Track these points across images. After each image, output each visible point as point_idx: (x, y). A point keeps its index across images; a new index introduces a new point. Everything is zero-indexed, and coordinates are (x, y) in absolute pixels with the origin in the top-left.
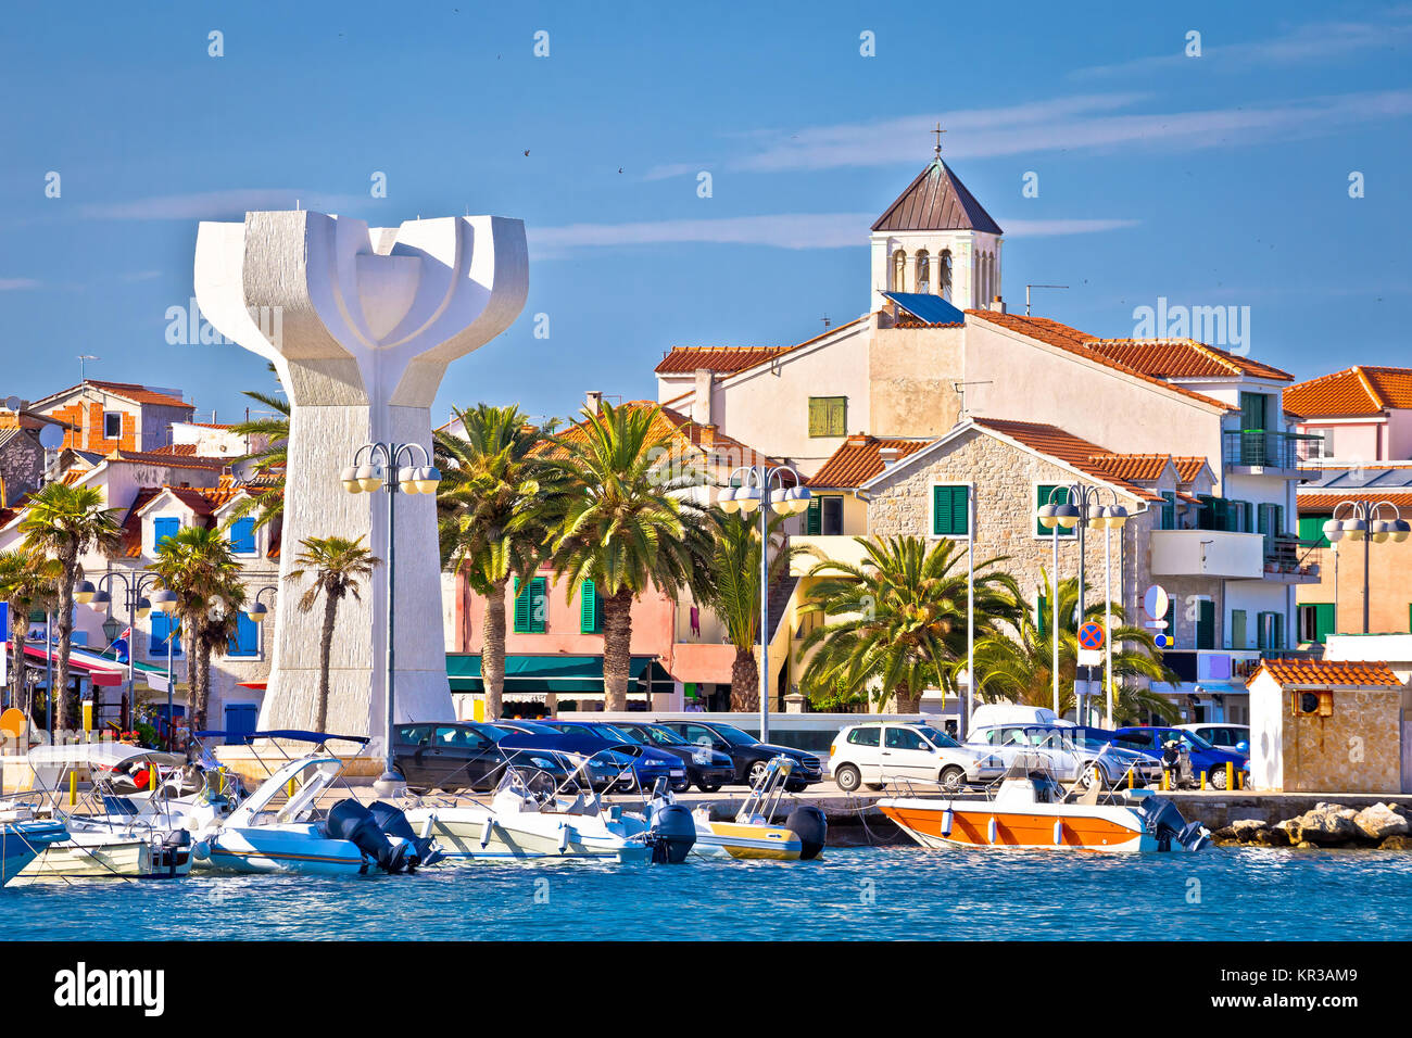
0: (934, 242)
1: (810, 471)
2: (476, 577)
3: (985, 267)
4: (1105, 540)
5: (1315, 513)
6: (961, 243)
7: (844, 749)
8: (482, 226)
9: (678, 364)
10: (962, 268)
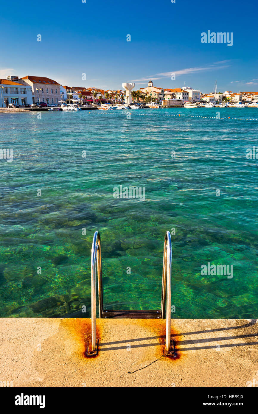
0: (150, 84)
1: (146, 93)
2: (133, 97)
3: (152, 85)
4: (157, 96)
5: (165, 94)
6: (151, 84)
7: (147, 104)
8: (133, 83)
9: (141, 89)
10: (151, 85)
